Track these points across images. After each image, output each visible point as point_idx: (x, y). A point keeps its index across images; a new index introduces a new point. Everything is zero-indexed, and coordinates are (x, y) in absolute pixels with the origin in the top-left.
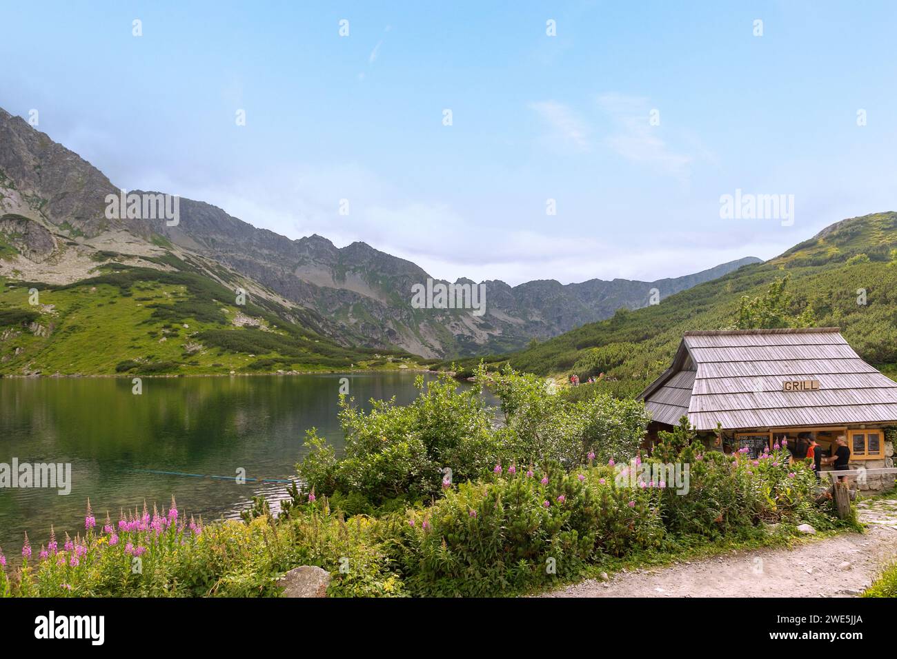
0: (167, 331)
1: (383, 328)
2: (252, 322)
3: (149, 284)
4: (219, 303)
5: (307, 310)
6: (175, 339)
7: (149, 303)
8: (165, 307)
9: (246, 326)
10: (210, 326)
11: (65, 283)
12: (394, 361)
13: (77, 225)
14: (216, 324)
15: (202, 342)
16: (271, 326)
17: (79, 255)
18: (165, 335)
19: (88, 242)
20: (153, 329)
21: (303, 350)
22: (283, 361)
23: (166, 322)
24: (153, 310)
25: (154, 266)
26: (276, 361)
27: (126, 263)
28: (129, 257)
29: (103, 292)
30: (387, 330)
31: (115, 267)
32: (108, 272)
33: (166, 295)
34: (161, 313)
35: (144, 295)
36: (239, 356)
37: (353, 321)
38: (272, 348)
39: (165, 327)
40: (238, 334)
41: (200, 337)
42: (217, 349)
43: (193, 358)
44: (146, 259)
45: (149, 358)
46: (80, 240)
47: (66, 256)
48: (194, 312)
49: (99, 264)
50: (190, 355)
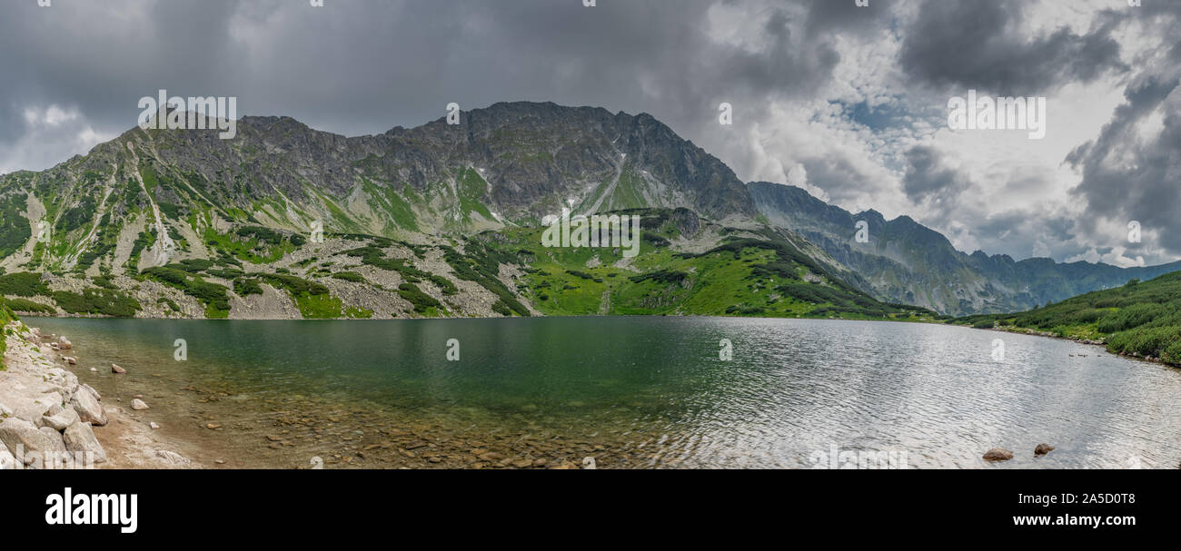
0: (759, 285)
1: (905, 290)
2: (815, 278)
3: (753, 249)
4: (796, 264)
5: (853, 272)
6: (763, 290)
7: (751, 263)
8: (760, 266)
9: (812, 282)
10: (787, 282)
11: (703, 252)
12: (916, 315)
13: (713, 211)
14: (791, 280)
15: (781, 293)
16: (828, 283)
17: (713, 232)
18: (758, 287)
19: (718, 223)
20: (751, 283)
21: (849, 302)
22: (835, 310)
23: (759, 278)
24: (752, 269)
25: (756, 237)
26: (830, 309)
27: (740, 235)
28: (741, 231)
29: (724, 256)
30: (907, 292)
31: (733, 239)
32: (727, 243)
33: (762, 257)
34: (757, 272)
35: (748, 258)
36: (804, 304)
37: (883, 283)
38: (827, 298)
39: (760, 281)
40: (806, 287)
41: (780, 289)
42: (790, 299)
43: (774, 305)
44: (751, 231)
45: (746, 304)
46: (714, 221)
47: (705, 233)
48: (778, 270)
49: (724, 237)
50: (772, 303)
